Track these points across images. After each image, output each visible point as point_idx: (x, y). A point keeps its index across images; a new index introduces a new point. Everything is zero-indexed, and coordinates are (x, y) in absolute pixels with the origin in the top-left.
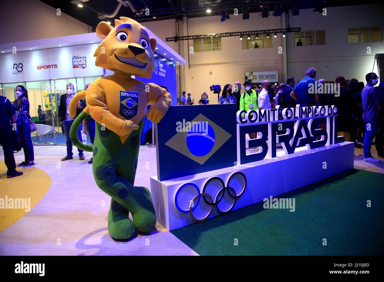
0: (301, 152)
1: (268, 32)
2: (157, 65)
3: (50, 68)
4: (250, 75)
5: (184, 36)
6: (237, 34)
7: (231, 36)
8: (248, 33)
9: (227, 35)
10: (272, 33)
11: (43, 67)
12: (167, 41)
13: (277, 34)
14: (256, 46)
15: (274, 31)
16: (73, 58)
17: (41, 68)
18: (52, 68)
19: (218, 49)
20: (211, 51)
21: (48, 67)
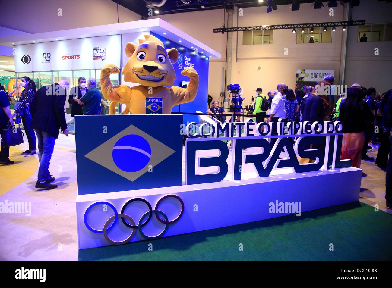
0: (277, 176)
1: (325, 25)
2: (182, 59)
3: (74, 58)
4: (301, 73)
5: (234, 27)
6: (289, 26)
7: (283, 28)
8: (302, 26)
9: (279, 27)
10: (330, 26)
11: (68, 57)
12: (214, 32)
13: (336, 27)
14: (311, 41)
15: (332, 25)
16: (93, 50)
17: (65, 58)
18: (75, 58)
19: (270, 42)
20: (262, 44)
21: (72, 57)
